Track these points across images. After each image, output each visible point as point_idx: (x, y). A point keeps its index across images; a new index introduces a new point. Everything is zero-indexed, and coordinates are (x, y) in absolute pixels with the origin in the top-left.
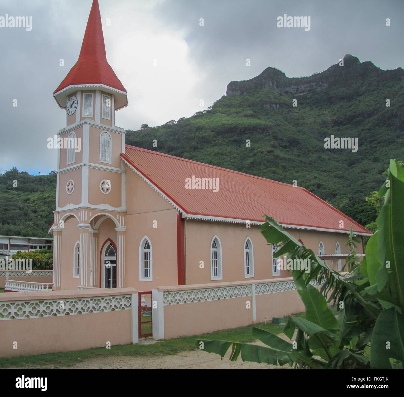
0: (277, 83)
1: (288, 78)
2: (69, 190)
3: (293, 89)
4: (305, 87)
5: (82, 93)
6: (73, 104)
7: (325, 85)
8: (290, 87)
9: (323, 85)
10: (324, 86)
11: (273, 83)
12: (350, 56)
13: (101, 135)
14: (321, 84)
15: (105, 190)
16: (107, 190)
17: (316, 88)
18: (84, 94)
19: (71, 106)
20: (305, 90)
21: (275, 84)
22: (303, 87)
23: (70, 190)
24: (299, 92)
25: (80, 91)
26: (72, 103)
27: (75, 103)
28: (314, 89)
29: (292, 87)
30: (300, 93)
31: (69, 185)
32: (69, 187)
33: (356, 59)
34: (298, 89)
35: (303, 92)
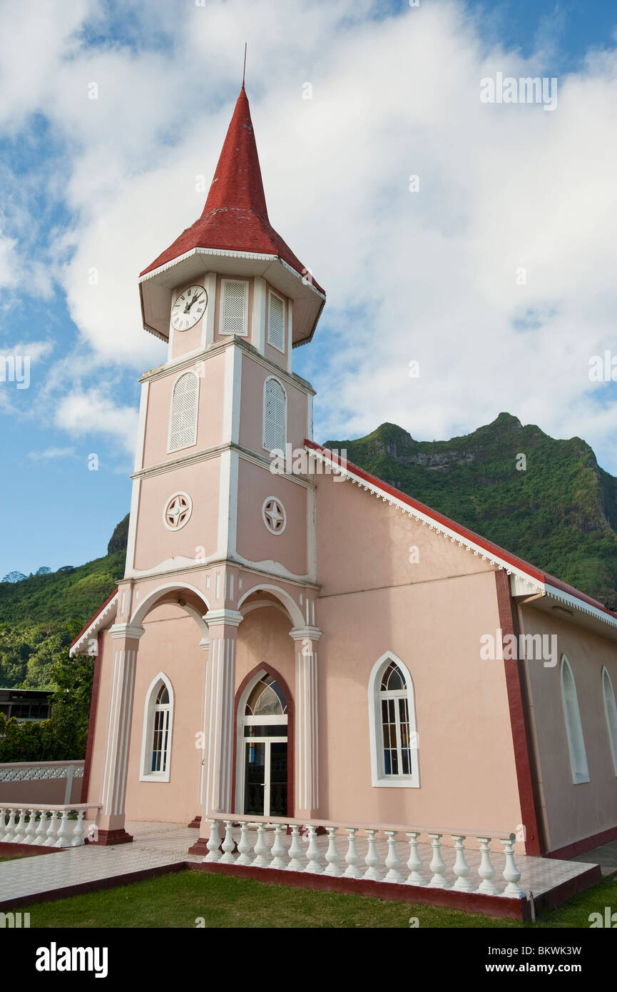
0: (397, 448)
1: (416, 442)
2: (172, 519)
3: (422, 459)
4: (441, 458)
5: (220, 280)
6: (191, 304)
7: (471, 456)
8: (417, 457)
9: (467, 456)
10: (469, 458)
11: (392, 449)
12: (506, 415)
13: (265, 384)
14: (464, 454)
15: (274, 523)
16: (278, 524)
17: (457, 460)
18: (223, 282)
19: (188, 308)
20: (441, 461)
21: (395, 450)
22: (437, 457)
23: (176, 520)
24: (431, 464)
25: (214, 272)
26: (190, 302)
27: (200, 300)
28: (453, 462)
29: (421, 455)
30: (433, 466)
31: (173, 506)
32: (173, 512)
33: (516, 420)
34: (429, 459)
35: (437, 465)
